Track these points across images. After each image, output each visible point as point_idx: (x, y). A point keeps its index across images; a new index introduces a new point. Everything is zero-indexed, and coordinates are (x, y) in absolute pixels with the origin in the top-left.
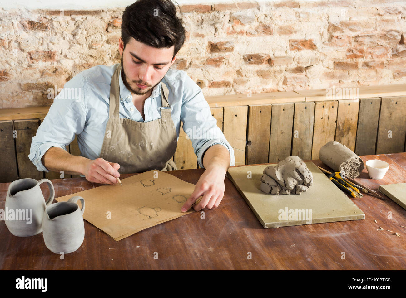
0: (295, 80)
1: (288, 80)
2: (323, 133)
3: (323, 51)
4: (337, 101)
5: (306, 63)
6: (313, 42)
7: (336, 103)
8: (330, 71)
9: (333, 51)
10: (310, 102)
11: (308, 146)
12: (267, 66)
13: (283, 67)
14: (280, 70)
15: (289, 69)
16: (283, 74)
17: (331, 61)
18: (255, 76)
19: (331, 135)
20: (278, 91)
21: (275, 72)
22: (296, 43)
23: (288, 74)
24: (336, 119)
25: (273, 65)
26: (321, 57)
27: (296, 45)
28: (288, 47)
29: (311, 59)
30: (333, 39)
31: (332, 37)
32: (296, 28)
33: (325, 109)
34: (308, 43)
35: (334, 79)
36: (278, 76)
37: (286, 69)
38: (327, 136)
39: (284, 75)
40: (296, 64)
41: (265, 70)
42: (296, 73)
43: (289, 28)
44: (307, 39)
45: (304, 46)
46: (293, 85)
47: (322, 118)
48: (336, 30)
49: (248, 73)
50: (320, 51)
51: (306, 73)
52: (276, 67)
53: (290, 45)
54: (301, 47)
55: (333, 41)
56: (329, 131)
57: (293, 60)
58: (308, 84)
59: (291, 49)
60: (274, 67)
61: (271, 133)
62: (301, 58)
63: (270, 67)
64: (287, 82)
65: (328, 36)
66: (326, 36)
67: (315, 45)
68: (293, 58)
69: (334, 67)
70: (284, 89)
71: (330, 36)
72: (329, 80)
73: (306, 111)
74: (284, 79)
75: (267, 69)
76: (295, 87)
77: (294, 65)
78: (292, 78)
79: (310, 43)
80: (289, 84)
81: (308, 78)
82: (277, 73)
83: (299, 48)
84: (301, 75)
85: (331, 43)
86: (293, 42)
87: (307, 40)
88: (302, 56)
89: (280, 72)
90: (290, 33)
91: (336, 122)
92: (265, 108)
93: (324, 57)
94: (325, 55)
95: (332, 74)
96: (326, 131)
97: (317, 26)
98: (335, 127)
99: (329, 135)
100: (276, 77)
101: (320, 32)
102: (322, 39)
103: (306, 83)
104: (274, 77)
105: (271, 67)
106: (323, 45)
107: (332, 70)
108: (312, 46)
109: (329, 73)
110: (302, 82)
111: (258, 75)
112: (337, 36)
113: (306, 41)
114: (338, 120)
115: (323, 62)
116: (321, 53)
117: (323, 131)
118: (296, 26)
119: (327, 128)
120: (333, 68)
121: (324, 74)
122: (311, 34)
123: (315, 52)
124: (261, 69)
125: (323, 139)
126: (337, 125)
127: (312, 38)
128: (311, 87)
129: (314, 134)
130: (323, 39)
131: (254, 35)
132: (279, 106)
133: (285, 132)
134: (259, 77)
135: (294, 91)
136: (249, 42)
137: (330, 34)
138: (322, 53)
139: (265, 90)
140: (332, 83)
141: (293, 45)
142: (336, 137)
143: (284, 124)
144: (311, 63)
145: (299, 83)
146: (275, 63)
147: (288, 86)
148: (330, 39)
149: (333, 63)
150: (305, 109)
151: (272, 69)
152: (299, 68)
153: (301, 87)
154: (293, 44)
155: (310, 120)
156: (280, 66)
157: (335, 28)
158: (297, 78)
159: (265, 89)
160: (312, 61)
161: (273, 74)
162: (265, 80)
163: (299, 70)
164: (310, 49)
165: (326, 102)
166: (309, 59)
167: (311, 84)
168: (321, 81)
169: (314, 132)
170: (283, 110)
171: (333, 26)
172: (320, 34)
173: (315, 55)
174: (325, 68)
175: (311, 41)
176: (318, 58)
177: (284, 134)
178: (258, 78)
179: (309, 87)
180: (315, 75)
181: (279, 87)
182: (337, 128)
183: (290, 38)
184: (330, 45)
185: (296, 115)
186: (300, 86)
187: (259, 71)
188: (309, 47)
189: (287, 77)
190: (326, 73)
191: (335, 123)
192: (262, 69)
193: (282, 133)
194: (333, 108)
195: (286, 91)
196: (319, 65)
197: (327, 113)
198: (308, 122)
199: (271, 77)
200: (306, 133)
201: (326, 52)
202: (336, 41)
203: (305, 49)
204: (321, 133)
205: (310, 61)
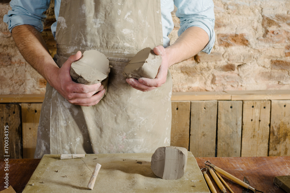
0: (225, 79)
1: (217, 79)
2: (254, 138)
3: (257, 47)
4: (270, 101)
5: (238, 60)
6: (245, 37)
7: (268, 103)
8: (267, 71)
9: (269, 48)
10: (237, 100)
11: (236, 152)
12: (194, 63)
13: (211, 64)
14: (207, 67)
15: (218, 67)
16: (211, 71)
17: (268, 59)
18: (179, 73)
19: (264, 141)
20: (206, 90)
21: (201, 69)
22: (225, 38)
23: (216, 72)
24: (269, 122)
25: (199, 61)
26: (255, 55)
27: (225, 39)
28: (217, 43)
29: (243, 56)
30: (268, 34)
31: (267, 32)
32: (225, 21)
33: (256, 110)
34: (240, 38)
35: (272, 79)
36: (206, 74)
37: (215, 66)
38: (259, 142)
39: (212, 73)
40: (226, 62)
41: (191, 67)
42: (226, 71)
43: (217, 22)
44: (238, 33)
45: (235, 41)
46: (223, 84)
47: (252, 120)
48: (271, 24)
49: (171, 69)
50: (254, 47)
51: (239, 72)
52: (202, 63)
53: (219, 40)
54: (231, 42)
55: (267, 36)
56: (261, 136)
57: (223, 57)
58: (240, 84)
59: (220, 45)
60: (201, 64)
61: (190, 135)
62: (232, 54)
63: (196, 64)
64: (215, 80)
65: (263, 32)
66: (261, 31)
67: (247, 41)
68: (223, 55)
69: (272, 67)
70: (212, 88)
71: (265, 31)
72: (266, 81)
73: (232, 111)
74: (212, 77)
75: (193, 66)
76: (226, 86)
77: (223, 62)
78: (221, 76)
79: (242, 38)
80: (218, 83)
81: (241, 77)
82: (204, 70)
83: (228, 43)
84: (233, 74)
85: (266, 38)
86: (222, 36)
87: (238, 35)
88: (232, 52)
89: (207, 69)
90: (218, 27)
91: (270, 125)
92: (182, 105)
93: (259, 54)
94: (259, 51)
95: (269, 74)
96: (257, 136)
97: (250, 20)
98: (269, 131)
99: (261, 140)
100: (203, 75)
101: (253, 27)
102: (255, 35)
103: (238, 83)
104: (201, 75)
105: (198, 64)
106: (257, 41)
107: (269, 70)
108: (244, 42)
109: (266, 72)
110: (233, 81)
111: (182, 72)
112: (272, 30)
113: (236, 35)
114: (272, 123)
115: (258, 60)
116: (254, 49)
117: (254, 136)
118: (225, 19)
119: (258, 132)
120: (270, 67)
121: (260, 73)
122: (242, 29)
123: (248, 48)
124: (185, 65)
125: (254, 145)
126: (271, 129)
127: (243, 32)
128: (244, 87)
129: (243, 139)
130: (257, 34)
131: (177, 27)
132: (199, 103)
133: (207, 133)
134: (184, 74)
135: (224, 91)
136: (171, 35)
137: (265, 29)
138: (256, 49)
139: (190, 89)
140: (270, 84)
141: (222, 40)
142: (270, 144)
143: (205, 125)
144: (243, 60)
145: (230, 82)
146: (201, 59)
147: (217, 85)
148: (265, 34)
149: (270, 62)
150: (230, 109)
151: (198, 66)
152: (229, 66)
153: (233, 88)
154: (222, 38)
155: (237, 121)
156: (208, 62)
157: (270, 22)
158: (228, 77)
159: (191, 87)
160: (244, 58)
161: (199, 71)
162: (190, 77)
163: (230, 68)
164: (241, 45)
165: (256, 101)
166: (241, 56)
167: (244, 84)
168: (256, 82)
169: (243, 136)
170: (205, 108)
171: (268, 20)
172: (254, 29)
173: (248, 52)
174: (261, 68)
175: (242, 35)
176: (252, 56)
177: (206, 136)
178: (182, 75)
179: (242, 87)
180: (249, 74)
181: (208, 86)
182: (271, 133)
183: (218, 33)
184: (265, 41)
185: (220, 114)
186: (232, 86)
187: (183, 67)
188: (241, 42)
189: (215, 74)
190: (263, 73)
191: (268, 127)
192: (187, 66)
193: (204, 135)
194: (264, 109)
195: (215, 91)
196: (252, 63)
197: (257, 115)
198: (235, 124)
199: (197, 75)
200: (233, 137)
201: (260, 49)
202: (271, 36)
203: (235, 44)
204: (251, 138)
205: (242, 58)
